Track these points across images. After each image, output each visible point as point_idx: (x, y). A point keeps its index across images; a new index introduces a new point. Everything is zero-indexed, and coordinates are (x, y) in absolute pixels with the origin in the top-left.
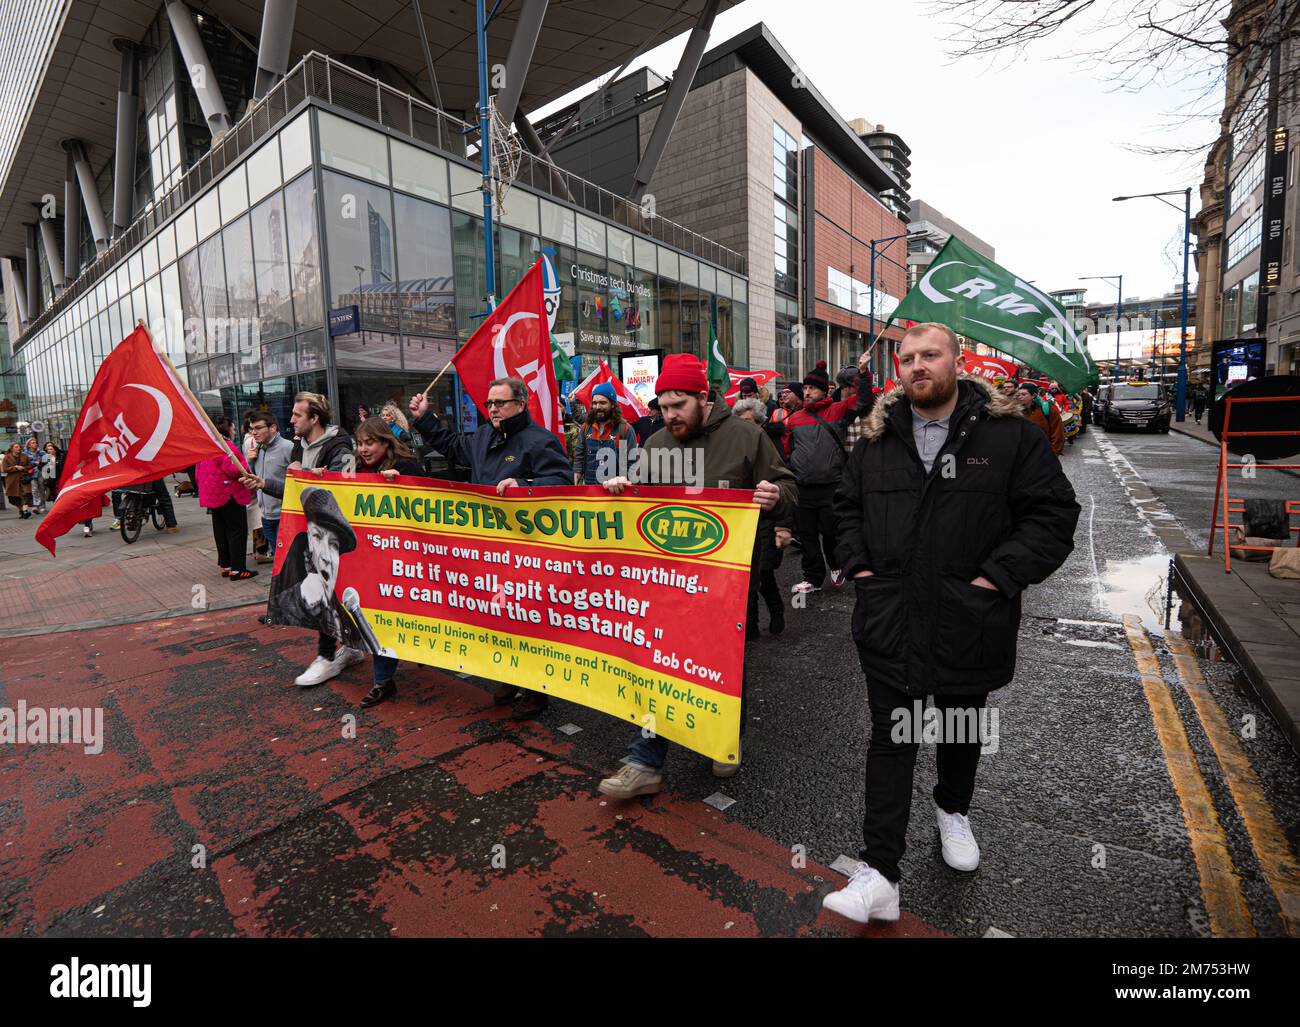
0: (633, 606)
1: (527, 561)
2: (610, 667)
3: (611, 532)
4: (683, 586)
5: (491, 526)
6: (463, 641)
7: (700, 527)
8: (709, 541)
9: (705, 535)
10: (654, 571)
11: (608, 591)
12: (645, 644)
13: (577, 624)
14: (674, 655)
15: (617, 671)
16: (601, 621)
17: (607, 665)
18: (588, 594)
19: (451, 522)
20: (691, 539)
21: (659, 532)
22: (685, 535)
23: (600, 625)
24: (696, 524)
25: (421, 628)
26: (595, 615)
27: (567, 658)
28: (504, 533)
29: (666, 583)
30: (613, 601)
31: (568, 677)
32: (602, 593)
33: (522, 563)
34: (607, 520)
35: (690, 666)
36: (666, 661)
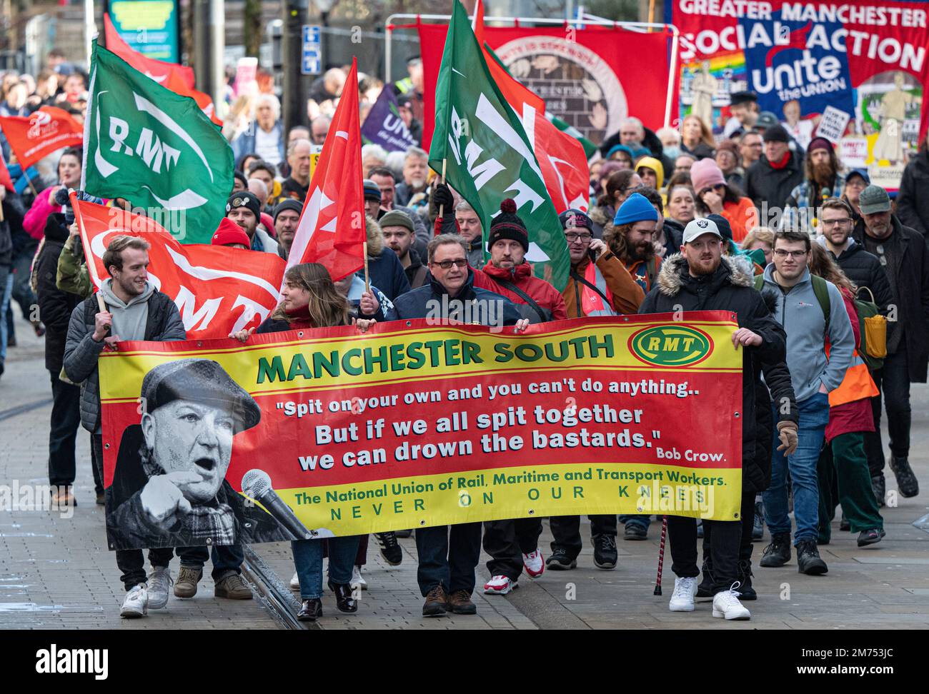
0: (625, 416)
1: (504, 389)
2: (606, 474)
3: (602, 352)
4: (674, 392)
5: (456, 363)
6: (417, 495)
7: (688, 341)
8: (697, 353)
9: (693, 347)
10: (644, 383)
11: (597, 406)
12: (646, 444)
13: (565, 440)
14: (674, 449)
15: (615, 476)
16: (591, 435)
17: (603, 473)
18: (578, 411)
19: (401, 368)
20: (681, 352)
21: (650, 348)
22: (675, 349)
23: (590, 439)
24: (685, 340)
25: (362, 495)
26: (584, 430)
27: (555, 477)
28: (472, 367)
29: (656, 391)
30: (602, 415)
31: (557, 495)
32: (591, 408)
33: (498, 393)
34: (598, 342)
35: (690, 455)
36: (669, 455)
